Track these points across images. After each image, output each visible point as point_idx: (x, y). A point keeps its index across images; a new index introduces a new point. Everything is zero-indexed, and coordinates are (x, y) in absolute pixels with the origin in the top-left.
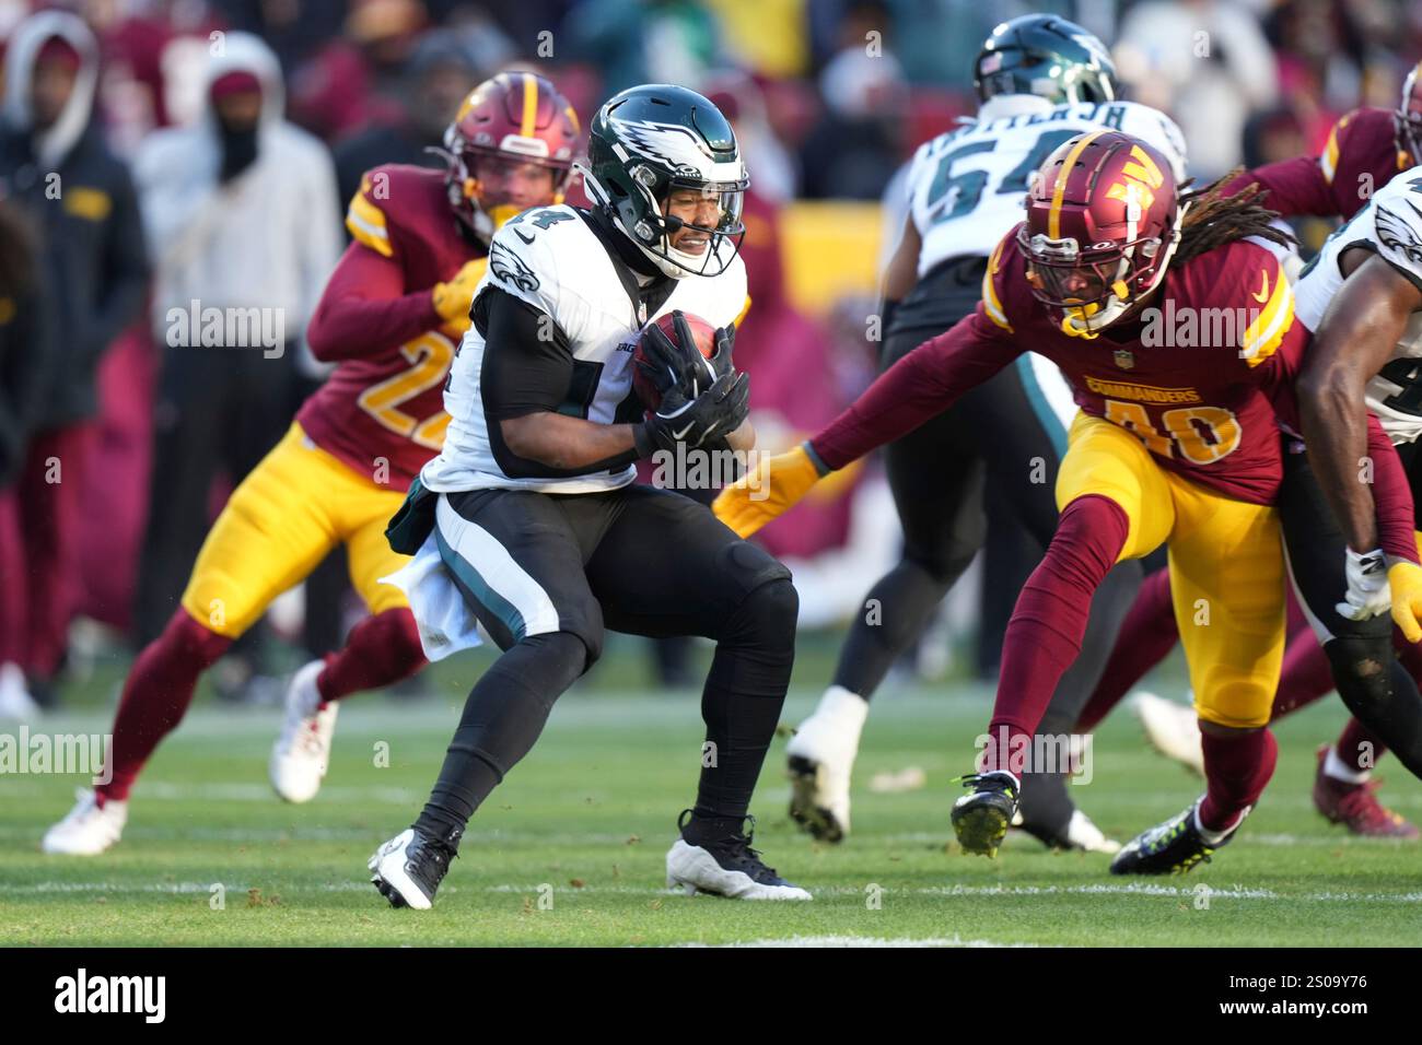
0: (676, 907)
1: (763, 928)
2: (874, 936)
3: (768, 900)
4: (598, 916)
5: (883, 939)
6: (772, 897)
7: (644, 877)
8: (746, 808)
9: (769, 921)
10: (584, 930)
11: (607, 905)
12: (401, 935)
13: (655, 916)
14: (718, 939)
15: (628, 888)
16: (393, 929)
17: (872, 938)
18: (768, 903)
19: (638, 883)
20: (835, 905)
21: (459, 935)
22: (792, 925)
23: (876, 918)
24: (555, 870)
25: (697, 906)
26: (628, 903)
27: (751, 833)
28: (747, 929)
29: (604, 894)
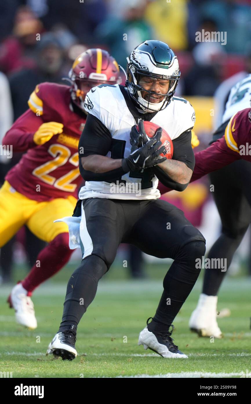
0: (138, 361)
1: (170, 369)
2: (211, 372)
3: (172, 358)
4: (108, 364)
5: (215, 373)
6: (173, 357)
7: (126, 350)
8: (171, 322)
9: (173, 366)
10: (103, 369)
11: (112, 360)
12: (35, 372)
13: (130, 364)
14: (153, 373)
15: (119, 354)
16: (32, 369)
17: (211, 373)
18: (172, 359)
19: (123, 352)
20: (197, 360)
21: (57, 371)
22: (181, 368)
23: (212, 365)
24: (92, 347)
25: (145, 361)
26: (119, 359)
27: (172, 331)
28: (164, 369)
29: (111, 356)
